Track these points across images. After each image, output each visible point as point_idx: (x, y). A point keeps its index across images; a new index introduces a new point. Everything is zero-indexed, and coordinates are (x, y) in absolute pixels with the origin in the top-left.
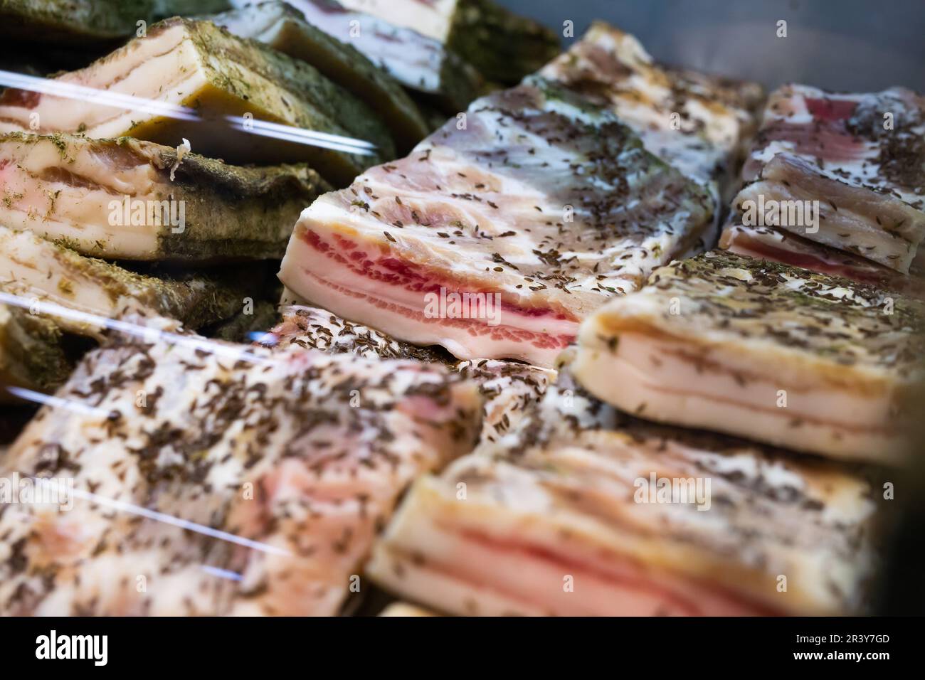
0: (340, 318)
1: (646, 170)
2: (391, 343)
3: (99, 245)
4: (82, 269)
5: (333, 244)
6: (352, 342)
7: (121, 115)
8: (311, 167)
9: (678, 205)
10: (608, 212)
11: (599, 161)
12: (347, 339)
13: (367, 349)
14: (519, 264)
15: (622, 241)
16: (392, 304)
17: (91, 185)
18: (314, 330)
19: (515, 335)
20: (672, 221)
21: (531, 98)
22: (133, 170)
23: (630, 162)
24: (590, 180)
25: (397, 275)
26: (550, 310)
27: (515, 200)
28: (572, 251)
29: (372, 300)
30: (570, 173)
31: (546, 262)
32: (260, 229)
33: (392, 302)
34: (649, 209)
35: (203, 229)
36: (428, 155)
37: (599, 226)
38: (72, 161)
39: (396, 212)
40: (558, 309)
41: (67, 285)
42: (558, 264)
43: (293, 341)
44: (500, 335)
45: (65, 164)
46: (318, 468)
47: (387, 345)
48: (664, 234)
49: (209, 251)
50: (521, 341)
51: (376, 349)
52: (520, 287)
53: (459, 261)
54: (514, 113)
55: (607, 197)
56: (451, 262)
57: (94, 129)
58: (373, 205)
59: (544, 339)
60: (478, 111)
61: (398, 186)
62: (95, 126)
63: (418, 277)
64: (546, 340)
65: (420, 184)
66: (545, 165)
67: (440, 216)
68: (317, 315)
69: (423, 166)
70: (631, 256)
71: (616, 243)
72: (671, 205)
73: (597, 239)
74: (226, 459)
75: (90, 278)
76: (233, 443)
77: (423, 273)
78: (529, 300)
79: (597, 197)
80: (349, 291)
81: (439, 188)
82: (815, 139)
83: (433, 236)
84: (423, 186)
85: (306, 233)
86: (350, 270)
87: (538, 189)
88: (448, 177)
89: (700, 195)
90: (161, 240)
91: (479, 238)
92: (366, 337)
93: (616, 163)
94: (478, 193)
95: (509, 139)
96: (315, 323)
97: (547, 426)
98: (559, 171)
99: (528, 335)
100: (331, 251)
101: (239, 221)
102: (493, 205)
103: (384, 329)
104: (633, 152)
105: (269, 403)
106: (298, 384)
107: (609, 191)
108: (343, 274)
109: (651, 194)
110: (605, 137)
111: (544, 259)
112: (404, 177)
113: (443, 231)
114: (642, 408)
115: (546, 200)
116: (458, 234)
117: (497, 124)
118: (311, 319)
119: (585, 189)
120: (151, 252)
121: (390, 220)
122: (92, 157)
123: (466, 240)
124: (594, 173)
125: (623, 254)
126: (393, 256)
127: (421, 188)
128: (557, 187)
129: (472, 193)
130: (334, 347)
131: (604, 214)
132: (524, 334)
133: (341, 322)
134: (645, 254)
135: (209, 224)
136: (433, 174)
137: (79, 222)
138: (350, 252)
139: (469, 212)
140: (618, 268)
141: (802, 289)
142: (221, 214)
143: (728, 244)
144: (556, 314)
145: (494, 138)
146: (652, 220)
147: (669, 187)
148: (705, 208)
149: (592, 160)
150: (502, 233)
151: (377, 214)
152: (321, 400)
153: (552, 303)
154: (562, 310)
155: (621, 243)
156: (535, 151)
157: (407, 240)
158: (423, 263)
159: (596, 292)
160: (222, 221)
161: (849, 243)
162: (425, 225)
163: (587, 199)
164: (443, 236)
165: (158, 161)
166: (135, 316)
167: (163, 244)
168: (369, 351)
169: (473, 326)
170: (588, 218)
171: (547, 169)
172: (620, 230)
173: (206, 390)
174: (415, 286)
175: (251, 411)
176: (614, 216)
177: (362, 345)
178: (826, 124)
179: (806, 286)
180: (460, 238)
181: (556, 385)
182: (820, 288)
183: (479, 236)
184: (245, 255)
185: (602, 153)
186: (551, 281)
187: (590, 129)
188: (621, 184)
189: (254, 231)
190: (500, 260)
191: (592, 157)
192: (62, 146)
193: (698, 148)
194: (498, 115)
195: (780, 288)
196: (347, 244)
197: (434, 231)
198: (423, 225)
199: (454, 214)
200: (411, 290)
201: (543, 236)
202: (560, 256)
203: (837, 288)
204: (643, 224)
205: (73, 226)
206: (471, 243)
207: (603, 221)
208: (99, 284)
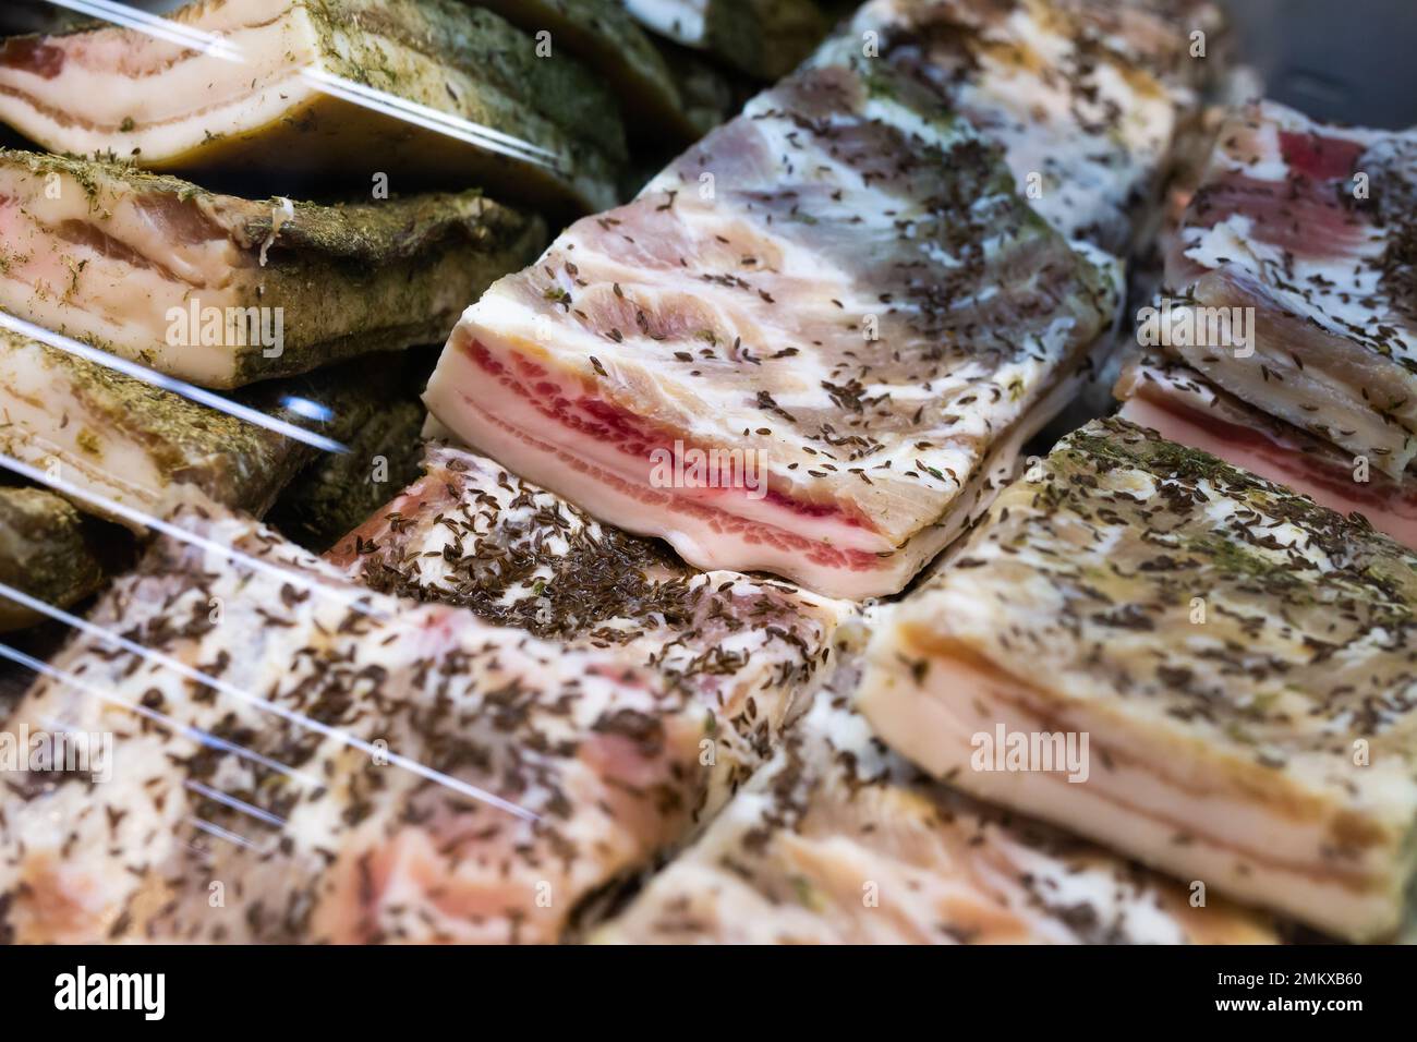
0: (514, 474)
1: (1014, 233)
2: (590, 525)
3: (145, 357)
4: (116, 418)
5: (510, 365)
6: (530, 519)
7: (189, 116)
8: (486, 195)
9: (1058, 302)
10: (946, 307)
11: (941, 213)
12: (522, 515)
13: (552, 533)
14: (798, 409)
15: (963, 364)
16: (596, 468)
17: (135, 259)
18: (470, 499)
19: (780, 540)
20: (1045, 334)
21: (845, 93)
22: (201, 246)
23: (991, 216)
24: (925, 247)
25: (606, 426)
26: (836, 510)
27: (801, 286)
28: (884, 382)
29: (564, 457)
30: (892, 235)
31: (842, 404)
32: (400, 308)
33: (595, 464)
34: (1012, 304)
35: (308, 329)
36: (672, 201)
37: (931, 334)
38: (106, 217)
39: (613, 311)
40: (850, 510)
41: (92, 440)
42: (858, 408)
43: (439, 519)
44: (757, 538)
45: (95, 218)
46: (451, 850)
47: (583, 530)
48: (1031, 359)
49: (317, 356)
50: (788, 550)
51: (566, 533)
52: (794, 466)
53: (703, 413)
54: (815, 122)
55: (949, 280)
56: (691, 416)
57: (147, 130)
58: (578, 296)
59: (823, 551)
60: (757, 117)
61: (619, 258)
62: (148, 126)
63: (638, 434)
64: (826, 554)
65: (655, 253)
66: (856, 220)
67: (681, 319)
68: (479, 469)
69: (662, 222)
70: (974, 399)
71: (953, 367)
72: (1048, 300)
73: (925, 358)
74: (318, 795)
75: (127, 433)
76: (329, 768)
77: (645, 430)
78: (806, 491)
79: (933, 278)
80: (531, 439)
81: (684, 263)
82: (1286, 214)
83: (668, 360)
84: (658, 258)
85: (470, 343)
86: (534, 407)
87: (840, 269)
88: (701, 244)
89: (1094, 289)
90: (241, 360)
91: (740, 361)
92: (552, 511)
93: (968, 218)
94: (743, 274)
95: (803, 173)
96: (473, 486)
97: (808, 773)
98: (879, 231)
99: (801, 542)
100: (506, 376)
101: (368, 304)
102: (767, 298)
103: (580, 503)
104: (997, 199)
105: (388, 706)
106: (434, 679)
107: (952, 269)
108: (521, 412)
109: (1018, 276)
110: (956, 169)
111: (838, 398)
112: (631, 241)
113: (682, 348)
114: (953, 773)
115: (851, 286)
116: (708, 354)
117: (787, 142)
118: (469, 478)
119: (915, 264)
120: (224, 378)
121: (601, 326)
122: (139, 214)
123: (719, 366)
124: (931, 235)
125: (964, 395)
126: (602, 397)
127: (655, 261)
128: (871, 262)
129: (736, 275)
130: (501, 529)
131: (939, 311)
132: (795, 541)
133: (513, 483)
134: (997, 394)
135: (318, 320)
136: (677, 237)
137: (114, 315)
138: (536, 380)
139: (726, 309)
140: (953, 420)
141: (1230, 522)
142: (338, 299)
143: (1128, 394)
144: (847, 515)
145: (778, 169)
146: (1015, 325)
147: (1048, 269)
148: (1100, 311)
149: (932, 211)
150: (776, 350)
151: (582, 314)
152: (466, 720)
153: (842, 499)
154: (855, 512)
155: (962, 368)
156: (843, 196)
157: (627, 372)
158: (646, 415)
159: (911, 479)
160: (340, 310)
161: (1314, 420)
162: (656, 339)
163: (917, 283)
164: (684, 357)
165: (241, 236)
166: (192, 520)
167: (243, 366)
168: (555, 537)
169: (717, 518)
170: (915, 318)
171: (859, 226)
172: (962, 341)
173: (294, 667)
174: (632, 447)
175: (361, 714)
176: (957, 314)
177: (545, 524)
178: (1307, 186)
179: (1237, 518)
180: (709, 362)
181: (829, 688)
182: (1257, 522)
183: (740, 355)
184: (375, 348)
185: (948, 199)
186: (844, 447)
187: (934, 151)
188: (973, 256)
189: (390, 313)
190: (769, 404)
191: (932, 206)
192: (91, 190)
193: (1104, 160)
194: (789, 127)
195: (1195, 519)
196: (532, 369)
197: (669, 349)
198: (652, 337)
199: (705, 316)
200: (626, 452)
201: (840, 352)
202: (863, 392)
203: (1284, 525)
204: (1000, 331)
205: (106, 319)
206: (726, 371)
207: (938, 325)
208: (141, 444)
